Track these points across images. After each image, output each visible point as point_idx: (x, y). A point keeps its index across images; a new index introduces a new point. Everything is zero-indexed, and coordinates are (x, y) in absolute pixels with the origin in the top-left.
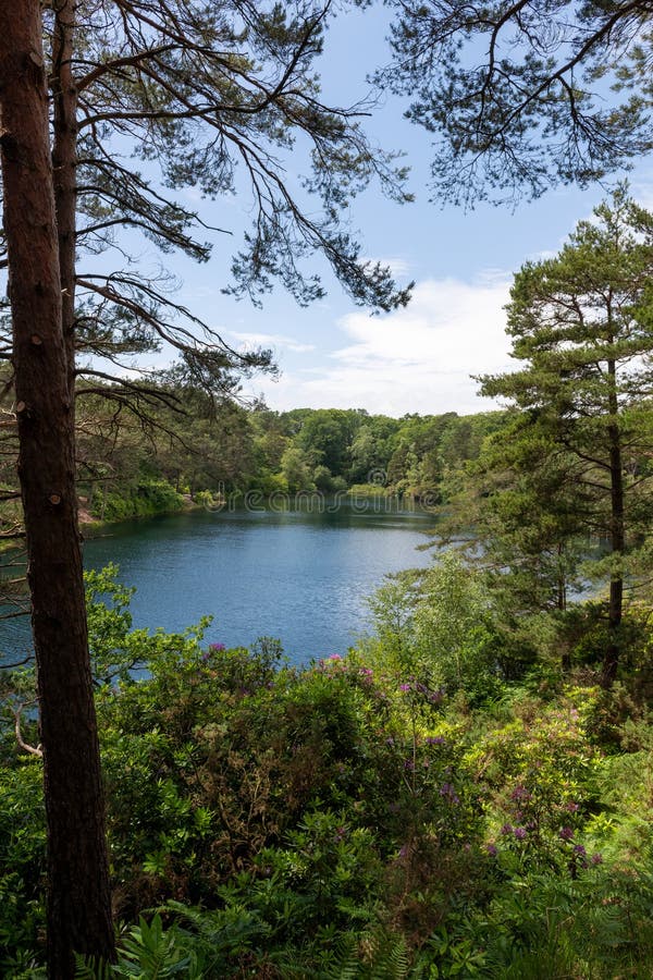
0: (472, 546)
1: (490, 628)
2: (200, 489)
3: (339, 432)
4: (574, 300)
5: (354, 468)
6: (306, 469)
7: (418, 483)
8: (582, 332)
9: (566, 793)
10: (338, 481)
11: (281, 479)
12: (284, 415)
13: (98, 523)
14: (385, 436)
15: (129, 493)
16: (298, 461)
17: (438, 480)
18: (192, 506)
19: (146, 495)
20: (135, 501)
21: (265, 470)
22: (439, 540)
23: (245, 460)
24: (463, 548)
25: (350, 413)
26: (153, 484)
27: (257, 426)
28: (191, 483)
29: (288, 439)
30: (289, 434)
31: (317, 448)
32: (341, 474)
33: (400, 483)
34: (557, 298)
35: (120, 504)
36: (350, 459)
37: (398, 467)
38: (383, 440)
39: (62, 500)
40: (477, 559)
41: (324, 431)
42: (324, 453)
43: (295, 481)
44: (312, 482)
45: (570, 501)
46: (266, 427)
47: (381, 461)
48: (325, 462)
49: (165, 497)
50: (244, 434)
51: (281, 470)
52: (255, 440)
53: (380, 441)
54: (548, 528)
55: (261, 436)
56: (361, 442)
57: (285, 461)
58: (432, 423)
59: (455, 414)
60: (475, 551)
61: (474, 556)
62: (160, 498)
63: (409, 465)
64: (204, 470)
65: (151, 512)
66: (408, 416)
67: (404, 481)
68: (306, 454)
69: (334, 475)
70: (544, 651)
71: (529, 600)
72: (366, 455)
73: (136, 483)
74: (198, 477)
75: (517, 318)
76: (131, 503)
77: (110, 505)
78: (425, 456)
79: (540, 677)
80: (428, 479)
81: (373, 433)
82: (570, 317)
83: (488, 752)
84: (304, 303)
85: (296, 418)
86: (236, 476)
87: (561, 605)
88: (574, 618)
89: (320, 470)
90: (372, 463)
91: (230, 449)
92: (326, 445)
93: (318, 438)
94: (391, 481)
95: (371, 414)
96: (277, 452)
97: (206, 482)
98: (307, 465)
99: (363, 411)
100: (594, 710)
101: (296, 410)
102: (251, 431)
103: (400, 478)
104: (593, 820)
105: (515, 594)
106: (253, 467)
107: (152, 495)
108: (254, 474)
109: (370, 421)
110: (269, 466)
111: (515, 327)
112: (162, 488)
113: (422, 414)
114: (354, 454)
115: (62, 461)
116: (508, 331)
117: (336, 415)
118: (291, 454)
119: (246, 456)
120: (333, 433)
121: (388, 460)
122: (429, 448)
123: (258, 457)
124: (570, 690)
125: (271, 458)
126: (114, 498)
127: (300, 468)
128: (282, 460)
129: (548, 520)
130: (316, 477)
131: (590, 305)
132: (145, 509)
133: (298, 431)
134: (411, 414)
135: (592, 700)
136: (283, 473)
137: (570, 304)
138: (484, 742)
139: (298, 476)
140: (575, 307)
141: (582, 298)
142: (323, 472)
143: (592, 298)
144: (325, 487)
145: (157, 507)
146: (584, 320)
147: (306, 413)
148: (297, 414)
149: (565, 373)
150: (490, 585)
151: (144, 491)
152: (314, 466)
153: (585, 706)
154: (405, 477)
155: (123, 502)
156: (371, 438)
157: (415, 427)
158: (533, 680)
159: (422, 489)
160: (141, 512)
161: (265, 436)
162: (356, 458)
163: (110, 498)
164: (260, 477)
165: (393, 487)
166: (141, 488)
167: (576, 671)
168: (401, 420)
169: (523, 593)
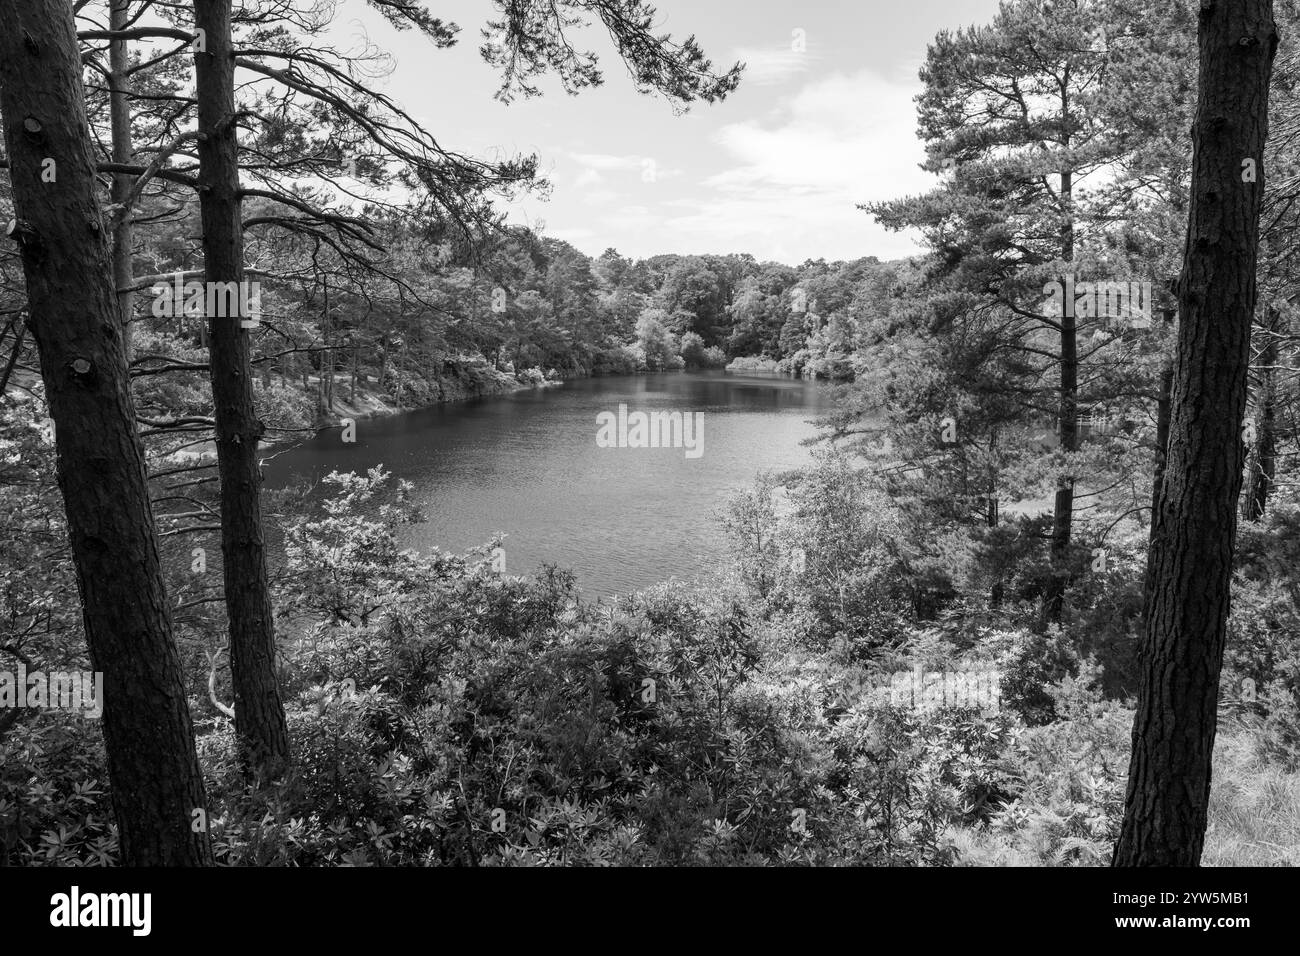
0: (877, 438)
1: (892, 548)
2: (526, 366)
3: (715, 286)
4: (1014, 86)
5: (736, 335)
6: (669, 336)
7: (822, 355)
8: (1023, 131)
9: (968, 773)
10: (713, 353)
11: (637, 351)
12: (641, 264)
13: (393, 411)
14: (777, 291)
15: (432, 370)
16: (658, 325)
17: (849, 350)
18: (517, 388)
19: (455, 374)
20: (440, 382)
21: (614, 339)
22: (832, 430)
23: (588, 325)
24: (864, 441)
25: (731, 261)
26: (463, 358)
27: (603, 280)
28: (515, 357)
29: (645, 296)
30: (647, 290)
31: (685, 308)
32: (717, 343)
33: (798, 355)
34: (989, 83)
35: (420, 385)
36: (730, 322)
37: (794, 333)
38: (774, 296)
39: (93, 366)
40: (882, 457)
41: (696, 285)
42: (694, 315)
43: (655, 354)
44: (679, 354)
45: (999, 374)
46: (616, 281)
47: (771, 324)
48: (696, 327)
49: (481, 376)
50: (586, 289)
51: (636, 338)
52: (601, 298)
53: (770, 298)
54: (966, 411)
55: (609, 293)
56: (745, 299)
57: (641, 327)
58: (842, 271)
59: (875, 259)
60: (881, 445)
61: (878, 452)
62: (473, 376)
63: (810, 329)
64: (531, 339)
65: (462, 396)
66: (809, 262)
67: (802, 352)
68: (671, 317)
69: (707, 345)
70: (961, 581)
71: (945, 512)
72: (752, 317)
73: (441, 356)
74: (524, 349)
75: (932, 114)
76: (435, 384)
77: (408, 387)
78: (831, 317)
79: (962, 616)
80: (836, 349)
81: (761, 287)
82: (1009, 111)
83: (871, 716)
84: (573, 88)
85: (656, 267)
86: (576, 347)
87: (992, 519)
88: (1000, 537)
89: (690, 337)
90: (760, 328)
91: (567, 311)
92: (696, 305)
93: (687, 295)
94: (786, 352)
95: (759, 261)
96: (631, 315)
97: (536, 356)
98: (672, 331)
99: (748, 256)
100: (1019, 662)
101: (656, 257)
102: (594, 286)
103: (797, 348)
104: (1004, 810)
105: (927, 504)
106: (599, 334)
107: (462, 373)
108: (601, 344)
109: (757, 270)
110: (620, 334)
111: (930, 127)
112: (476, 365)
113: (829, 260)
114: (735, 316)
115: (92, 308)
116: (920, 134)
117: (711, 264)
118: (649, 318)
119: (588, 320)
120: (707, 288)
121: (783, 324)
122: (838, 305)
123: (605, 321)
124: (988, 635)
125: (623, 323)
126: (413, 378)
127: (662, 335)
128: (637, 326)
129: (966, 401)
130: (684, 347)
131: (1039, 93)
132: (454, 393)
133: (659, 285)
134: (814, 260)
135: (1015, 649)
136: (639, 343)
137: (1010, 91)
138: (865, 703)
139: (659, 346)
140: (1016, 96)
141: (1026, 82)
142: (694, 341)
143: (1040, 82)
144: (695, 361)
145: (471, 389)
146: (1029, 114)
147: (671, 261)
148: (657, 263)
149: (997, 193)
150: (893, 492)
151: (452, 369)
152: (681, 333)
153: (1007, 656)
154: (805, 347)
155: (425, 383)
156: (759, 294)
157: (819, 279)
158: (953, 619)
159: (827, 363)
160: (449, 396)
161: (615, 293)
162: (738, 321)
163: (406, 376)
164: (608, 348)
165: (787, 360)
166: (447, 364)
167: (1008, 608)
168: (801, 269)
169: (938, 502)
